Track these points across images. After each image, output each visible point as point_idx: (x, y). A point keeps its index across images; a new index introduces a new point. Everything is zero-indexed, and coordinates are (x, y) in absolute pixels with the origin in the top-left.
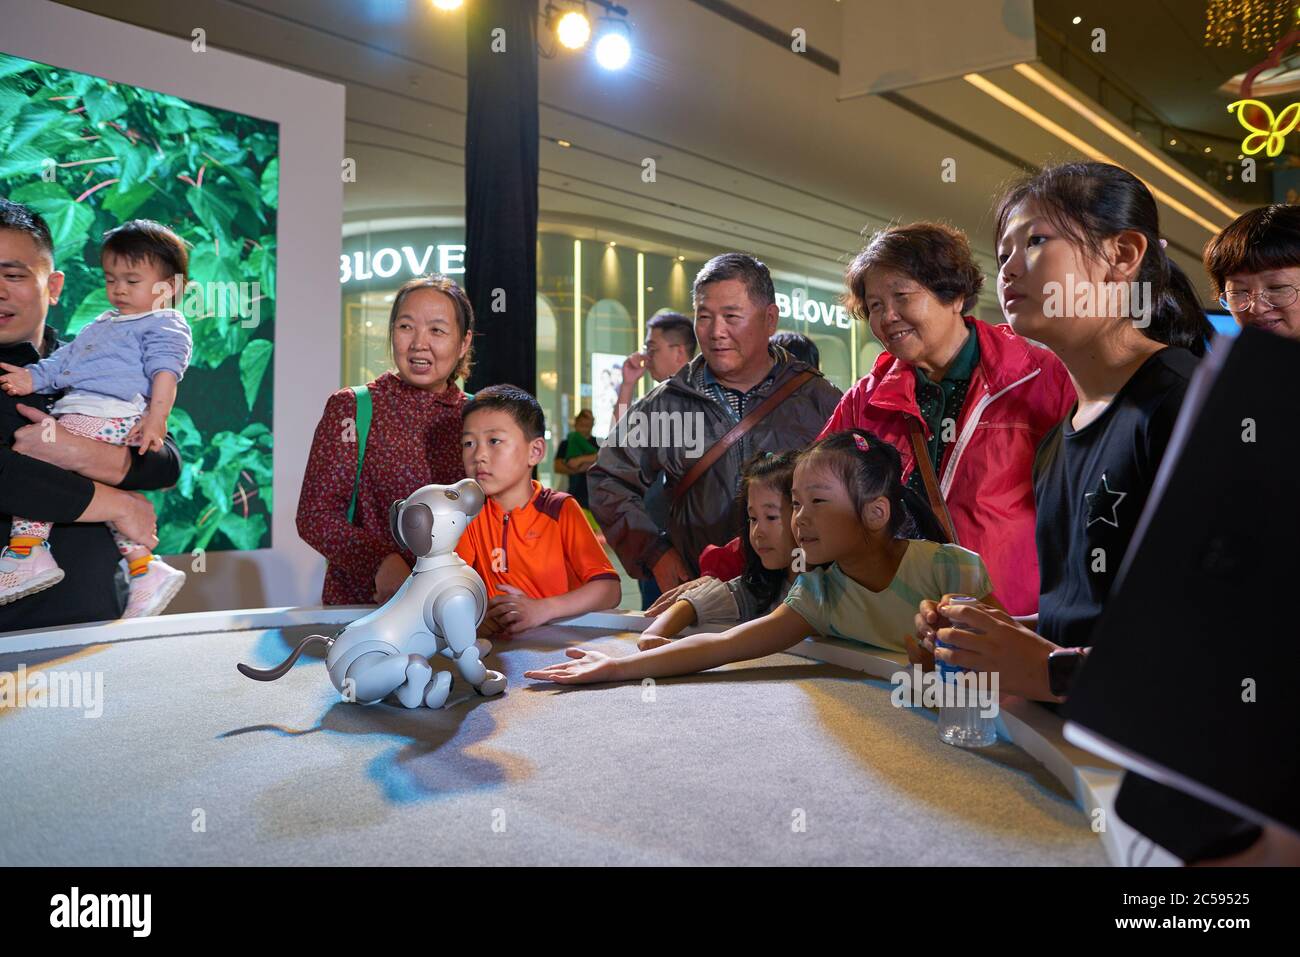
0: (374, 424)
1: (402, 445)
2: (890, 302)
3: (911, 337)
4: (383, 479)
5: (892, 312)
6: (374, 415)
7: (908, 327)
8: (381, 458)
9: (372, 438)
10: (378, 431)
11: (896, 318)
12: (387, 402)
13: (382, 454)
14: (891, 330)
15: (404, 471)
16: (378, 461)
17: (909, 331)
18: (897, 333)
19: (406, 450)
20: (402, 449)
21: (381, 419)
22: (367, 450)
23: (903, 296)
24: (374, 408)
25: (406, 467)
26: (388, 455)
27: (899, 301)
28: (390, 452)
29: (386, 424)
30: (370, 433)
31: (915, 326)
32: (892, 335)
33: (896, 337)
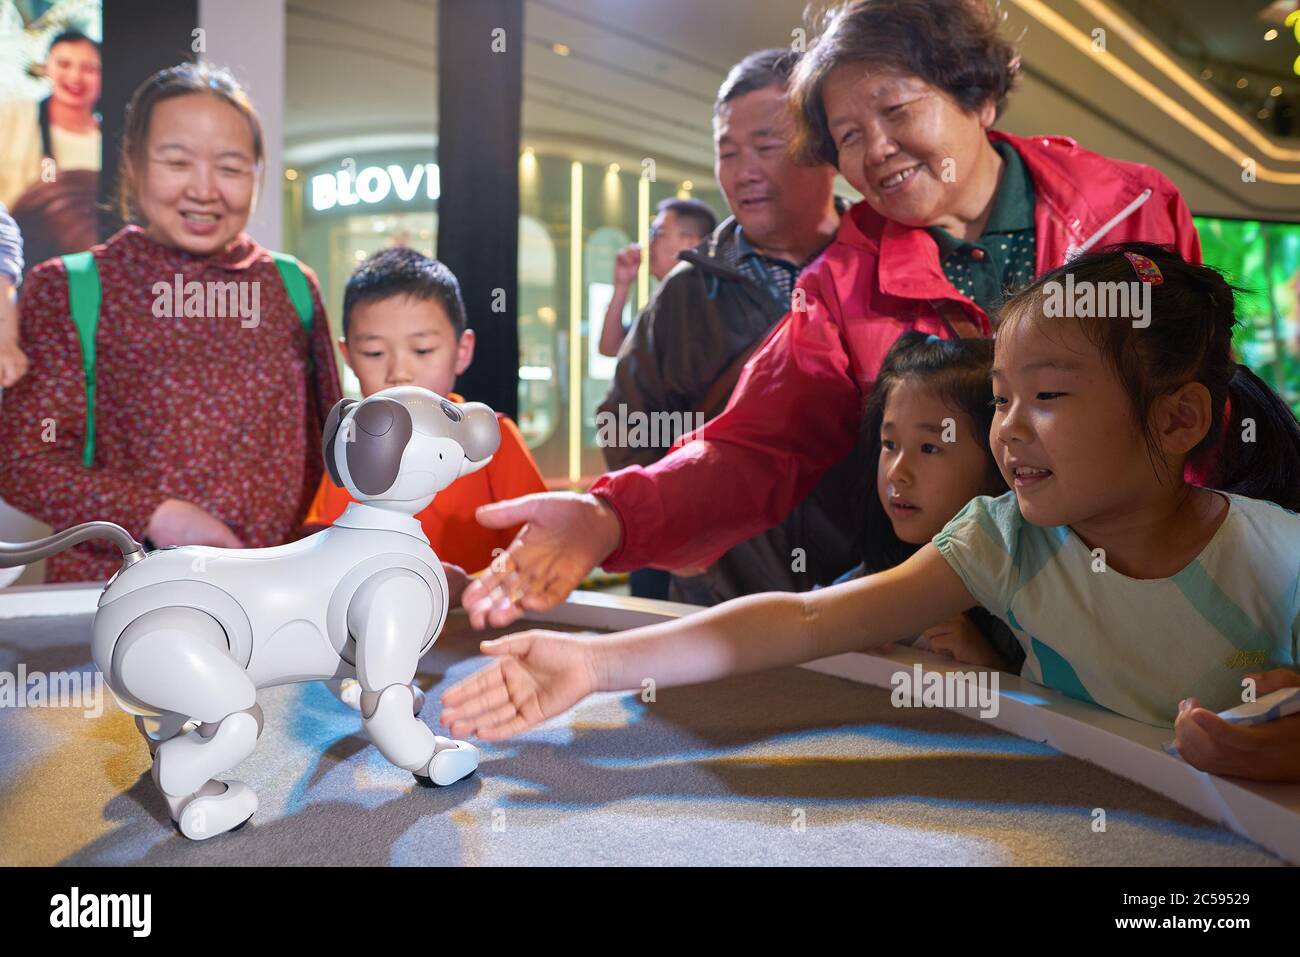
0: (104, 310)
1: (156, 338)
2: (877, 125)
3: (922, 178)
4: (128, 395)
5: (882, 140)
6: (105, 296)
7: (912, 163)
8: (121, 362)
9: (102, 333)
10: (111, 321)
11: (892, 149)
12: (125, 275)
13: (121, 355)
14: (883, 172)
15: (161, 378)
16: (117, 368)
17: (916, 168)
18: (893, 175)
19: (163, 345)
20: (156, 345)
21: (116, 301)
22: (98, 353)
23: (900, 110)
24: (104, 285)
25: (164, 373)
26: (131, 356)
27: (892, 120)
28: (135, 351)
29: (124, 307)
30: (100, 325)
31: (926, 159)
32: (888, 178)
33: (892, 182)
